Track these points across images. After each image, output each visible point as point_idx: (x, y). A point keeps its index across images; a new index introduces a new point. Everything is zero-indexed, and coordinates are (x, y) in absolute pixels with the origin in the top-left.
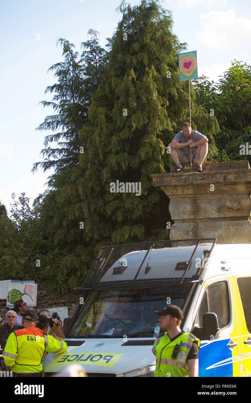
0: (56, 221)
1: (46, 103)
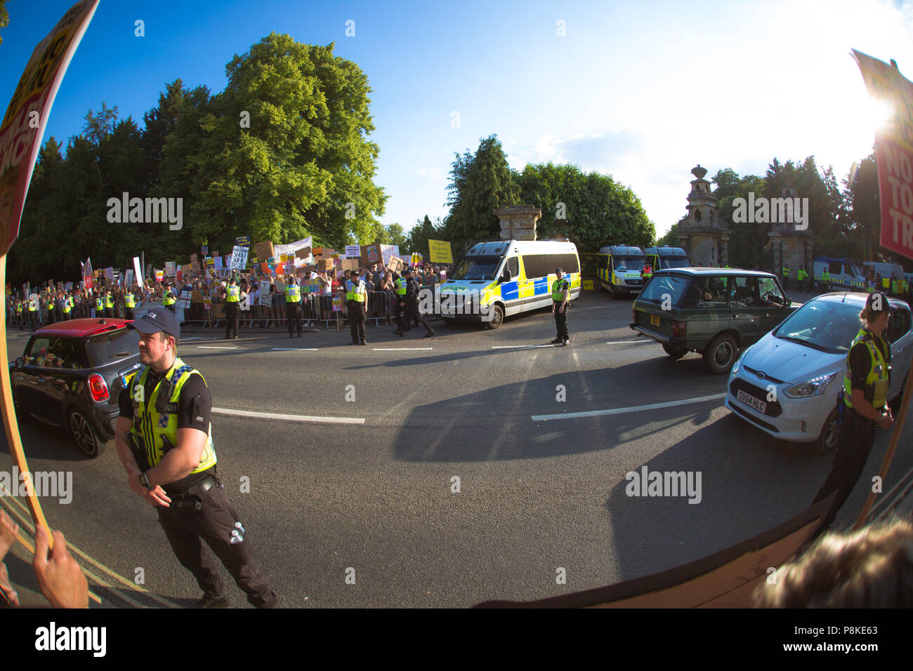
0: (452, 228)
1: (448, 179)
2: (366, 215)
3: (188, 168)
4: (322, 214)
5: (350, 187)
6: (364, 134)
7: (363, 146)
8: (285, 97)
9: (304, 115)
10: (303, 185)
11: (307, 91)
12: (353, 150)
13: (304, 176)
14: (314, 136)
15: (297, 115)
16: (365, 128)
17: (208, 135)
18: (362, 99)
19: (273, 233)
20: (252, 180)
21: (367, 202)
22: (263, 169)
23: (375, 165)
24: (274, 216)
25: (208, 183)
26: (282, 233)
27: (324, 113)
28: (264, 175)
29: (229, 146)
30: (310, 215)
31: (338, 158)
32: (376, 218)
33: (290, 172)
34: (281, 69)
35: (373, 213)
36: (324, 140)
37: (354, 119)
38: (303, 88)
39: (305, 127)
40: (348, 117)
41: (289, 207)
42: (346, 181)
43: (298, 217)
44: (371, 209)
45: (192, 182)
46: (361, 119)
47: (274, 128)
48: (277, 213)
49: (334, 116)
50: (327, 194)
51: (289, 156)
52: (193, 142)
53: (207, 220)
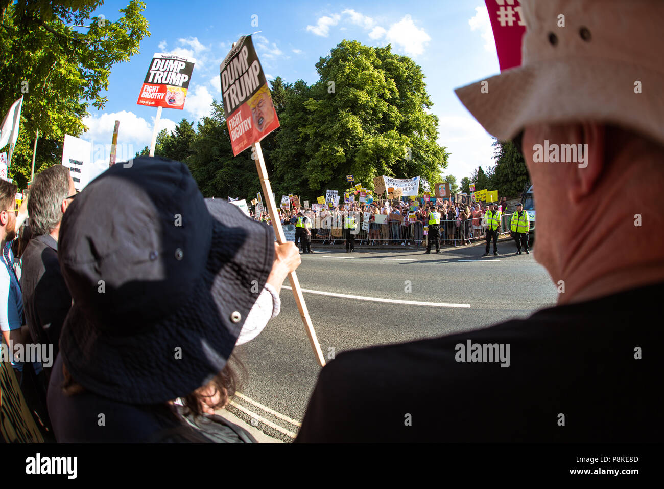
2: (435, 168)
3: (301, 136)
5: (422, 147)
6: (426, 109)
7: (427, 117)
8: (365, 84)
9: (382, 96)
10: (390, 146)
11: (381, 80)
12: (421, 121)
13: (389, 140)
14: (392, 112)
15: (377, 97)
16: (425, 104)
17: (312, 113)
18: (420, 83)
19: (369, 181)
20: (351, 144)
21: (435, 158)
22: (359, 135)
23: (438, 131)
24: (369, 169)
25: (319, 146)
27: (396, 94)
28: (360, 140)
30: (395, 167)
31: (411, 127)
32: (442, 170)
33: (379, 137)
34: (359, 65)
35: (439, 166)
36: (398, 114)
37: (417, 98)
38: (378, 77)
39: (384, 105)
40: (413, 97)
41: (380, 163)
42: (419, 143)
44: (438, 163)
45: (305, 146)
46: (422, 98)
47: (362, 106)
49: (403, 96)
51: (376, 126)
52: (301, 118)
53: (319, 171)
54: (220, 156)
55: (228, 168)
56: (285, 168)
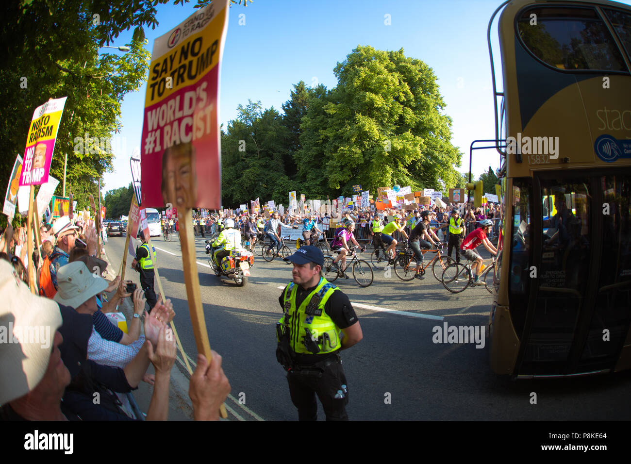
2: (449, 167)
3: (321, 138)
4: (419, 167)
5: (436, 147)
6: (440, 110)
7: (441, 118)
8: (380, 88)
9: (397, 99)
10: (404, 148)
11: (395, 83)
12: (435, 122)
13: (404, 141)
14: (406, 114)
15: (392, 100)
16: (439, 105)
17: (332, 116)
18: (433, 85)
19: (386, 181)
20: (368, 146)
21: (449, 158)
22: (376, 137)
23: (451, 131)
24: (386, 169)
25: (336, 148)
26: (392, 181)
27: (410, 97)
28: (376, 142)
29: (348, 123)
30: (411, 168)
31: (425, 128)
32: (456, 169)
33: (394, 139)
34: (373, 69)
35: (454, 165)
36: (413, 116)
37: (431, 99)
38: (392, 81)
39: (399, 107)
40: (427, 99)
41: (396, 163)
42: (433, 143)
43: (402, 169)
44: (452, 163)
45: (325, 147)
46: (436, 99)
47: (378, 109)
48: (388, 168)
49: (417, 98)
50: (422, 153)
51: (392, 128)
52: (322, 121)
53: (339, 172)
54: (246, 157)
55: (254, 168)
56: (307, 168)
